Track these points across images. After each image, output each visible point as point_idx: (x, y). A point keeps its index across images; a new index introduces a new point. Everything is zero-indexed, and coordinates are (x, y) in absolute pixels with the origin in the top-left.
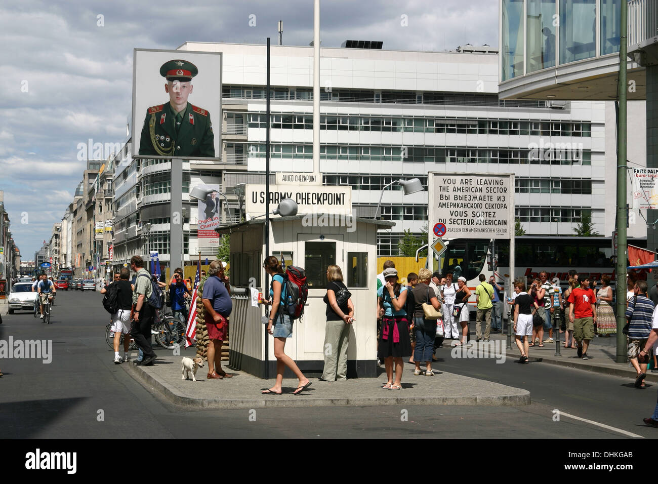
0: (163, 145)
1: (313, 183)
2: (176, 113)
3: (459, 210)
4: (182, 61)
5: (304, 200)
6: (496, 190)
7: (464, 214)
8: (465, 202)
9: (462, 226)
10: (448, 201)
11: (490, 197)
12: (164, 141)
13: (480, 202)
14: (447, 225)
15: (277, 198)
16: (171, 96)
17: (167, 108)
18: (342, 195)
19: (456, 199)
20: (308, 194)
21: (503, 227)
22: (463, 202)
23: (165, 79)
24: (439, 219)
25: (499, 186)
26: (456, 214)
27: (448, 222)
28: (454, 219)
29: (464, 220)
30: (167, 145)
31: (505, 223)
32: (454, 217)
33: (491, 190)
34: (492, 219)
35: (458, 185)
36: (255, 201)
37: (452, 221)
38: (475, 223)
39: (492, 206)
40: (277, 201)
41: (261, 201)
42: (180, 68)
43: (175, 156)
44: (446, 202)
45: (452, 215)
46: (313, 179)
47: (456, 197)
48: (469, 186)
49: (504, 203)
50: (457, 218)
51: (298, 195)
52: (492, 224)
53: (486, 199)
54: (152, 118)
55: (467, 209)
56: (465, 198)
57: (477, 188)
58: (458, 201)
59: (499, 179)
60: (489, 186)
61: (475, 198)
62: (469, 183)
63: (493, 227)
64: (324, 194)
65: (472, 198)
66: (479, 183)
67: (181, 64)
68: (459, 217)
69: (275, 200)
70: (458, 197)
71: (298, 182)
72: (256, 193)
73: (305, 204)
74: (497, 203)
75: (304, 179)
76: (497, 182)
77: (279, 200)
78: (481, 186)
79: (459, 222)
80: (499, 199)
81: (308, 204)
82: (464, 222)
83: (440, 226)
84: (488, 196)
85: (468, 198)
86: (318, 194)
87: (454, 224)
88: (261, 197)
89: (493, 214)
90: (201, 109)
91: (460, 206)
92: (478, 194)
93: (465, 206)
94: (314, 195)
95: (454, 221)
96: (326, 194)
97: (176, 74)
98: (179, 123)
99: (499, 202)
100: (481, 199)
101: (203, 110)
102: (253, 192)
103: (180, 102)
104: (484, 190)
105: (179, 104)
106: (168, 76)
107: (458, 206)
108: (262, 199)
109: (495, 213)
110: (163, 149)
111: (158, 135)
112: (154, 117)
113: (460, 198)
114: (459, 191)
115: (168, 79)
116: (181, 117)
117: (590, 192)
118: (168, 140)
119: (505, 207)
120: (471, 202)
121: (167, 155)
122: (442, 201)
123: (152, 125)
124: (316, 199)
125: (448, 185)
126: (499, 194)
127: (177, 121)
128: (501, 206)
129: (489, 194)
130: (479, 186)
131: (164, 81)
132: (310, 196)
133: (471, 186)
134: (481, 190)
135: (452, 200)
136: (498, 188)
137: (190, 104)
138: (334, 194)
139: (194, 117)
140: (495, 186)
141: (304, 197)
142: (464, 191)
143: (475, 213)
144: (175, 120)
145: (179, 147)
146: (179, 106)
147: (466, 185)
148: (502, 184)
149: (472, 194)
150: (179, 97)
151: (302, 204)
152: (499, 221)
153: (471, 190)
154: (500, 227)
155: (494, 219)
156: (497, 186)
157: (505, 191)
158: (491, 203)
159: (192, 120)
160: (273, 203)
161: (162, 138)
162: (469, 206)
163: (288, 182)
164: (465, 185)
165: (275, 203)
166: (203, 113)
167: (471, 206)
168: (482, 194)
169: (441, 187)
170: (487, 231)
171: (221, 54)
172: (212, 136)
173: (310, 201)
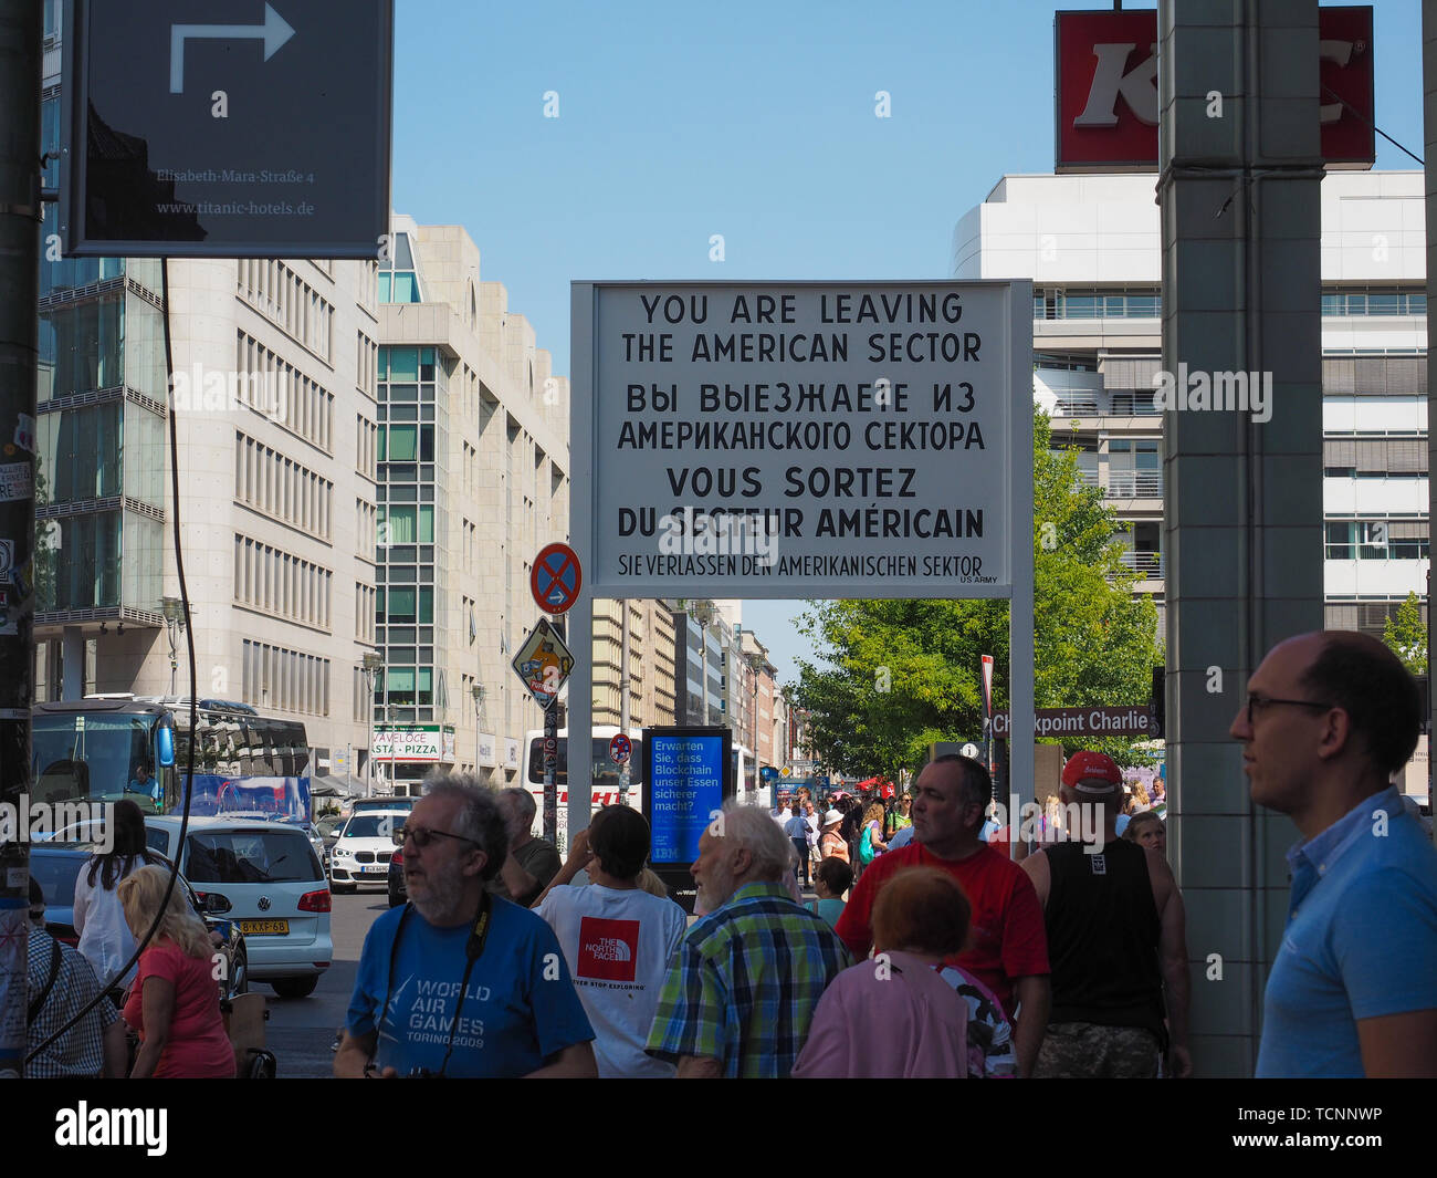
6: (921, 348)
7: (741, 484)
8: (758, 417)
10: (667, 415)
11: (890, 390)
13: (841, 414)
19: (710, 403)
22: (749, 417)
24: (622, 512)
25: (941, 326)
26: (702, 486)
32: (688, 499)
33: (894, 347)
44: (660, 417)
45: (677, 491)
47: (709, 395)
48: (776, 328)
49: (966, 420)
52: (900, 529)
53: (874, 401)
55: (762, 456)
56: (759, 397)
57: (818, 338)
58: (722, 415)
60: (884, 327)
61: (812, 396)
62: (776, 314)
65: (795, 396)
66: (832, 313)
68: (715, 499)
70: (722, 396)
74: (932, 418)
76: (929, 310)
78: (838, 329)
80: (942, 398)
83: (557, 564)
84: (883, 386)
85: (775, 397)
89: (898, 480)
91: (728, 435)
92: (827, 375)
93: (756, 437)
100: (847, 402)
104: (859, 350)
107: (719, 437)
109: (911, 472)
113: (733, 400)
114: (725, 358)
119: (975, 437)
120: (791, 416)
122: (635, 418)
125: (668, 328)
126: (942, 371)
128: (951, 436)
129: (886, 372)
130: (828, 331)
133: (790, 331)
134: (841, 349)
135: (689, 410)
136: (933, 336)
140: (916, 326)
142: (754, 355)
143: (803, 477)
147: (764, 327)
148: (952, 314)
149: (795, 375)
153: (788, 349)
156: (927, 327)
157: (971, 352)
158: (898, 417)
162: (780, 436)
164: (757, 328)
167: (792, 439)
168: (850, 375)
169: (629, 337)
170: (876, 571)
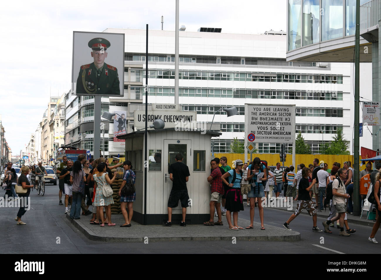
0: (89, 87)
1: (174, 110)
2: (98, 69)
3: (263, 126)
4: (101, 39)
5: (168, 120)
6: (284, 114)
7: (266, 129)
8: (266, 121)
9: (264, 136)
10: (256, 121)
11: (281, 119)
12: (91, 85)
13: (275, 121)
14: (256, 135)
15: (152, 118)
16: (94, 59)
17: (92, 66)
18: (191, 117)
19: (261, 119)
20: (171, 116)
21: (289, 136)
22: (265, 121)
23: (91, 49)
24: (251, 131)
25: (287, 112)
26: (261, 129)
27: (256, 133)
28: (260, 131)
29: (266, 132)
30: (92, 87)
31: (290, 134)
32: (260, 130)
33: (281, 114)
34: (282, 131)
35: (262, 111)
36: (139, 120)
37: (259, 132)
38: (272, 134)
39: (282, 124)
40: (152, 120)
41: (143, 120)
42: (100, 43)
43: (97, 94)
45: (259, 129)
46: (174, 107)
47: (261, 118)
48: (269, 112)
49: (289, 122)
50: (262, 131)
51: (165, 116)
52: (282, 134)
53: (279, 120)
54: (84, 72)
55: (267, 126)
56: (266, 119)
57: (273, 113)
58: (262, 121)
59: (286, 108)
60: (281, 112)
61: (272, 119)
62: (269, 110)
63: (283, 136)
64: (180, 116)
65: (270, 119)
66: (275, 110)
67: (101, 40)
68: (263, 130)
69: (152, 119)
70: (262, 118)
71: (165, 109)
72: (140, 115)
73: (169, 122)
74: (285, 122)
75: (168, 107)
76: (285, 110)
77: (154, 120)
78: (275, 112)
79: (263, 133)
80: (286, 119)
81: (171, 122)
82: (266, 133)
83: (251, 135)
84: (280, 118)
85: (268, 119)
86: (177, 116)
87: (260, 134)
88: (143, 118)
89: (283, 128)
90: (112, 67)
91: (263, 123)
92: (274, 117)
93: (267, 123)
94: (175, 117)
95: (260, 133)
96: (182, 116)
97: (97, 46)
98: (99, 75)
99: (287, 122)
100: (276, 120)
101: (113, 67)
102: (139, 115)
103: (100, 62)
104: (278, 114)
105: (99, 64)
106: (93, 47)
107: (262, 123)
108: (144, 119)
109: (284, 127)
110: (90, 90)
111: (87, 82)
112: (85, 71)
113: (264, 119)
114: (263, 115)
115: (93, 49)
116: (100, 71)
117: (342, 116)
118: (93, 84)
119: (290, 124)
120: (270, 121)
121: (92, 94)
122: (253, 121)
123: (83, 76)
124: (175, 119)
125: (257, 111)
126: (287, 117)
127: (98, 74)
128: (287, 124)
129: (281, 117)
130: (274, 112)
131: (91, 50)
132: (172, 117)
133: (270, 112)
134: (276, 114)
135: (259, 120)
136: (286, 113)
137: (106, 64)
138: (186, 116)
139: (108, 72)
140: (284, 112)
141: (168, 118)
142: (266, 115)
143: (272, 128)
144: (97, 73)
145: (99, 89)
146: (99, 65)
147: (267, 112)
148: (288, 111)
149: (271, 117)
150: (99, 59)
151: (167, 122)
152: (286, 132)
153: (269, 114)
154: (287, 136)
155: (283, 131)
156: (285, 112)
157: (290, 115)
158: (282, 122)
159: (107, 73)
160: (150, 121)
161: (89, 83)
162: (269, 123)
163: (159, 109)
164: (266, 112)
165: (152, 121)
166: (113, 69)
167: (270, 124)
168: (277, 117)
169: (252, 112)
170: (279, 138)
171: (124, 34)
172: (119, 82)
173: (172, 120)
